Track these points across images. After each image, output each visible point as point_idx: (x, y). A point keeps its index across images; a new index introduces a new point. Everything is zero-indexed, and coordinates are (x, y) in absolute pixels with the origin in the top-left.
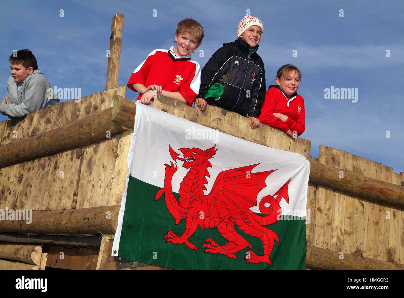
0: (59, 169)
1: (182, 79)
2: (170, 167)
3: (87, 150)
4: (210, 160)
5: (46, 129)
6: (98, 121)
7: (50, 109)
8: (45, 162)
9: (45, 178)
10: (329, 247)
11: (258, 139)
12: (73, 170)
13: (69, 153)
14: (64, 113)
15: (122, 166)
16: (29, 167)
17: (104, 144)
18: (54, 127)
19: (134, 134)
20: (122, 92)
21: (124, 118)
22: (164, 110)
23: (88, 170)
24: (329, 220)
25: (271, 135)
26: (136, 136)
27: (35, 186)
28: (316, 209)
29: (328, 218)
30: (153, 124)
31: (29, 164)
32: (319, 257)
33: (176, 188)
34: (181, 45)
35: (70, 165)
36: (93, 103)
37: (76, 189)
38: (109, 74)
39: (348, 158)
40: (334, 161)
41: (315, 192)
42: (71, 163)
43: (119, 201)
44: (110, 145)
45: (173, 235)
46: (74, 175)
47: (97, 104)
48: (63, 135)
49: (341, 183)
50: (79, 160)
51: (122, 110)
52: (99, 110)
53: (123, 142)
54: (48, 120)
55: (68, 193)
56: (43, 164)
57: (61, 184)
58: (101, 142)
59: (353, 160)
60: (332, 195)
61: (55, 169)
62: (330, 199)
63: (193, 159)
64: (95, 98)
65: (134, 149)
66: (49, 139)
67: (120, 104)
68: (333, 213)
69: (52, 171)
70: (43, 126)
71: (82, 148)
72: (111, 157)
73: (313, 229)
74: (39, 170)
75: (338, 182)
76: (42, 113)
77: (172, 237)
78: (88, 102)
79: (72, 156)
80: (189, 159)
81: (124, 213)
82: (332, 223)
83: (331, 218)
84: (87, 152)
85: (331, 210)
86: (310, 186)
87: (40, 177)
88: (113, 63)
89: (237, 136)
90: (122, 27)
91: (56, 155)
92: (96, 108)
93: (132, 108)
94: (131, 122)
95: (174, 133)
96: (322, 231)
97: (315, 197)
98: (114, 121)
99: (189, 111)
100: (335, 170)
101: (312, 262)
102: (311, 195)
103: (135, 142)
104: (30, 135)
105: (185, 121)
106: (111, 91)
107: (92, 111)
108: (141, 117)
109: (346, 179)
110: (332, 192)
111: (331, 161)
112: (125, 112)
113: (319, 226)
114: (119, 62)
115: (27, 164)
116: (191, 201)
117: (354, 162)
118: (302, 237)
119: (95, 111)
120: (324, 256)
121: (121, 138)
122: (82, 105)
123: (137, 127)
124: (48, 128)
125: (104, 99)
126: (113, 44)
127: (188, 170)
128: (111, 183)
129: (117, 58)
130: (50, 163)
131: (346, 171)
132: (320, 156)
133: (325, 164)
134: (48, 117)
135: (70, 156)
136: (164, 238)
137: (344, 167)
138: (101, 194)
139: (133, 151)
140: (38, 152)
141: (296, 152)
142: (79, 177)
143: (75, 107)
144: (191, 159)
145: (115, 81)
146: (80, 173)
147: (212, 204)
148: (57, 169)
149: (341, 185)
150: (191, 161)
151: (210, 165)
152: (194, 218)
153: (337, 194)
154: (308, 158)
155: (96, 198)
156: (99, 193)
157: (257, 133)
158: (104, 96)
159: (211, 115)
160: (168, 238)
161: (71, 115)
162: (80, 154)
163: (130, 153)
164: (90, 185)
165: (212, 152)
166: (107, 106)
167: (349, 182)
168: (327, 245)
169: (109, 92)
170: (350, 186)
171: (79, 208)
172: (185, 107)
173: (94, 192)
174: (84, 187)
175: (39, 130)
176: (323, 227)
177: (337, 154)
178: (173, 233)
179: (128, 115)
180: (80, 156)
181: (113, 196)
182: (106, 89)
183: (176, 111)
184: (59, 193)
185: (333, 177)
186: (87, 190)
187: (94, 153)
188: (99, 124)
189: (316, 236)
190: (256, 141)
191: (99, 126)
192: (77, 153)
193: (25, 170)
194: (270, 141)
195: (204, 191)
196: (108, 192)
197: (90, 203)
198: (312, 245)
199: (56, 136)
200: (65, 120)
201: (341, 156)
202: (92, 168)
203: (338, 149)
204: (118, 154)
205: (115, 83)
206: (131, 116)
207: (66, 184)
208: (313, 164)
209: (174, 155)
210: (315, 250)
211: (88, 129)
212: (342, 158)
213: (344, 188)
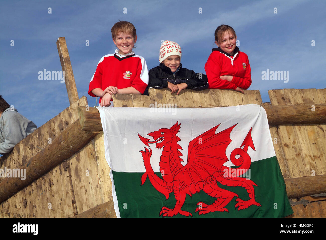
0: (53, 185)
1: (131, 74)
2: (146, 153)
3: (71, 161)
4: (177, 135)
5: (33, 154)
6: (71, 134)
7: (30, 137)
8: (40, 183)
9: (45, 196)
10: (305, 175)
11: (213, 103)
12: (65, 182)
13: (57, 168)
14: (43, 136)
15: (104, 166)
16: (29, 191)
17: (83, 151)
18: (39, 150)
19: (104, 135)
20: (83, 103)
21: (92, 124)
22: (124, 106)
23: (77, 178)
24: (297, 151)
25: (223, 96)
26: (107, 136)
27: (39, 206)
28: (283, 145)
29: (296, 149)
30: (118, 121)
31: (28, 189)
32: (300, 186)
33: (156, 168)
34: (120, 45)
35: (61, 179)
36: (64, 120)
37: (73, 197)
38: (69, 90)
39: (295, 94)
40: (284, 100)
41: (277, 131)
42: (62, 177)
43: (110, 197)
44: (88, 151)
45: (167, 209)
46: (67, 186)
47: (67, 119)
48: (47, 155)
49: (297, 117)
50: (68, 172)
51: (88, 118)
52: (70, 124)
53: (98, 144)
54: (32, 147)
55: (67, 203)
56: (39, 185)
57: (59, 197)
58: (80, 150)
59: (300, 94)
60: (293, 129)
61: (50, 186)
62: (292, 134)
63: (162, 139)
64: (63, 115)
65: (109, 147)
66: (37, 163)
67: (84, 113)
68: (299, 145)
69: (49, 188)
70: (29, 153)
71: (66, 161)
72: (92, 160)
73: (286, 163)
74: (38, 191)
75: (294, 116)
76: (25, 142)
77: (167, 211)
78: (59, 120)
79: (60, 170)
80: (159, 140)
81: (118, 205)
82: (301, 153)
83: (298, 149)
84: (71, 163)
85: (296, 142)
86: (271, 128)
87: (40, 197)
88: (69, 80)
89: (195, 107)
90: (66, 48)
91: (47, 174)
92: (67, 123)
93: (95, 114)
94: (99, 125)
95: (139, 123)
96: (294, 162)
97: (279, 136)
98: (84, 130)
99: (146, 99)
100: (287, 107)
101: (295, 192)
102: (275, 135)
103: (107, 141)
104: (21, 164)
105: (145, 109)
106: (75, 105)
107: (65, 127)
108: (106, 119)
109: (300, 112)
110: (292, 127)
111: (282, 101)
112: (91, 119)
113: (291, 160)
114: (73, 78)
115: (27, 189)
116: (173, 175)
117: (302, 95)
118: (278, 174)
119: (67, 126)
120: (303, 183)
121: (95, 142)
122: (55, 124)
123: (106, 128)
124: (34, 153)
125: (71, 113)
126: (63, 64)
127: (162, 149)
128: (99, 183)
129: (71, 75)
130: (45, 183)
131: (298, 104)
132: (271, 99)
133: (278, 105)
134: (31, 144)
135: (58, 171)
136: (160, 215)
137: (295, 102)
138: (94, 195)
139: (108, 150)
140: (32, 176)
141: (249, 104)
142: (72, 187)
143: (50, 128)
144: (161, 139)
145: (76, 95)
146: (72, 182)
147: (192, 172)
148: (52, 185)
149: (298, 119)
150: (162, 141)
151: (179, 139)
152: (181, 189)
153: (297, 127)
154: (261, 105)
155: (91, 200)
156: (92, 195)
157: (210, 99)
158: (70, 111)
159: (166, 97)
160: (163, 214)
161: (49, 136)
162: (67, 167)
163: (106, 152)
164: (83, 190)
165: (176, 127)
166: (75, 119)
167: (303, 113)
168: (303, 173)
169: (73, 106)
170: (306, 116)
171: (80, 213)
172: (141, 97)
173: (88, 195)
174: (79, 194)
175: (27, 158)
176: (294, 159)
177: (285, 93)
178: (166, 208)
179: (94, 120)
180: (67, 168)
181: (104, 194)
182: (71, 104)
183: (135, 103)
184: (59, 205)
185: (288, 113)
186: (82, 195)
187: (77, 162)
188: (73, 136)
189: (291, 169)
190: (212, 106)
191: (73, 138)
192: (64, 166)
193: (27, 194)
194: (224, 101)
195: (182, 162)
196: (100, 192)
197: (87, 206)
198: (290, 178)
199: (41, 158)
200: (45, 141)
201: (289, 93)
202: (80, 175)
203: (284, 89)
204: (97, 156)
205: (76, 96)
206: (98, 121)
207: (63, 195)
208: (268, 108)
209: (145, 141)
210: (294, 181)
211: (66, 143)
212: (290, 95)
213: (301, 120)
